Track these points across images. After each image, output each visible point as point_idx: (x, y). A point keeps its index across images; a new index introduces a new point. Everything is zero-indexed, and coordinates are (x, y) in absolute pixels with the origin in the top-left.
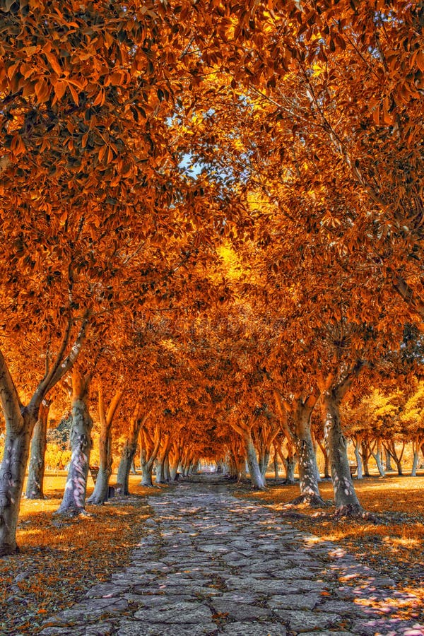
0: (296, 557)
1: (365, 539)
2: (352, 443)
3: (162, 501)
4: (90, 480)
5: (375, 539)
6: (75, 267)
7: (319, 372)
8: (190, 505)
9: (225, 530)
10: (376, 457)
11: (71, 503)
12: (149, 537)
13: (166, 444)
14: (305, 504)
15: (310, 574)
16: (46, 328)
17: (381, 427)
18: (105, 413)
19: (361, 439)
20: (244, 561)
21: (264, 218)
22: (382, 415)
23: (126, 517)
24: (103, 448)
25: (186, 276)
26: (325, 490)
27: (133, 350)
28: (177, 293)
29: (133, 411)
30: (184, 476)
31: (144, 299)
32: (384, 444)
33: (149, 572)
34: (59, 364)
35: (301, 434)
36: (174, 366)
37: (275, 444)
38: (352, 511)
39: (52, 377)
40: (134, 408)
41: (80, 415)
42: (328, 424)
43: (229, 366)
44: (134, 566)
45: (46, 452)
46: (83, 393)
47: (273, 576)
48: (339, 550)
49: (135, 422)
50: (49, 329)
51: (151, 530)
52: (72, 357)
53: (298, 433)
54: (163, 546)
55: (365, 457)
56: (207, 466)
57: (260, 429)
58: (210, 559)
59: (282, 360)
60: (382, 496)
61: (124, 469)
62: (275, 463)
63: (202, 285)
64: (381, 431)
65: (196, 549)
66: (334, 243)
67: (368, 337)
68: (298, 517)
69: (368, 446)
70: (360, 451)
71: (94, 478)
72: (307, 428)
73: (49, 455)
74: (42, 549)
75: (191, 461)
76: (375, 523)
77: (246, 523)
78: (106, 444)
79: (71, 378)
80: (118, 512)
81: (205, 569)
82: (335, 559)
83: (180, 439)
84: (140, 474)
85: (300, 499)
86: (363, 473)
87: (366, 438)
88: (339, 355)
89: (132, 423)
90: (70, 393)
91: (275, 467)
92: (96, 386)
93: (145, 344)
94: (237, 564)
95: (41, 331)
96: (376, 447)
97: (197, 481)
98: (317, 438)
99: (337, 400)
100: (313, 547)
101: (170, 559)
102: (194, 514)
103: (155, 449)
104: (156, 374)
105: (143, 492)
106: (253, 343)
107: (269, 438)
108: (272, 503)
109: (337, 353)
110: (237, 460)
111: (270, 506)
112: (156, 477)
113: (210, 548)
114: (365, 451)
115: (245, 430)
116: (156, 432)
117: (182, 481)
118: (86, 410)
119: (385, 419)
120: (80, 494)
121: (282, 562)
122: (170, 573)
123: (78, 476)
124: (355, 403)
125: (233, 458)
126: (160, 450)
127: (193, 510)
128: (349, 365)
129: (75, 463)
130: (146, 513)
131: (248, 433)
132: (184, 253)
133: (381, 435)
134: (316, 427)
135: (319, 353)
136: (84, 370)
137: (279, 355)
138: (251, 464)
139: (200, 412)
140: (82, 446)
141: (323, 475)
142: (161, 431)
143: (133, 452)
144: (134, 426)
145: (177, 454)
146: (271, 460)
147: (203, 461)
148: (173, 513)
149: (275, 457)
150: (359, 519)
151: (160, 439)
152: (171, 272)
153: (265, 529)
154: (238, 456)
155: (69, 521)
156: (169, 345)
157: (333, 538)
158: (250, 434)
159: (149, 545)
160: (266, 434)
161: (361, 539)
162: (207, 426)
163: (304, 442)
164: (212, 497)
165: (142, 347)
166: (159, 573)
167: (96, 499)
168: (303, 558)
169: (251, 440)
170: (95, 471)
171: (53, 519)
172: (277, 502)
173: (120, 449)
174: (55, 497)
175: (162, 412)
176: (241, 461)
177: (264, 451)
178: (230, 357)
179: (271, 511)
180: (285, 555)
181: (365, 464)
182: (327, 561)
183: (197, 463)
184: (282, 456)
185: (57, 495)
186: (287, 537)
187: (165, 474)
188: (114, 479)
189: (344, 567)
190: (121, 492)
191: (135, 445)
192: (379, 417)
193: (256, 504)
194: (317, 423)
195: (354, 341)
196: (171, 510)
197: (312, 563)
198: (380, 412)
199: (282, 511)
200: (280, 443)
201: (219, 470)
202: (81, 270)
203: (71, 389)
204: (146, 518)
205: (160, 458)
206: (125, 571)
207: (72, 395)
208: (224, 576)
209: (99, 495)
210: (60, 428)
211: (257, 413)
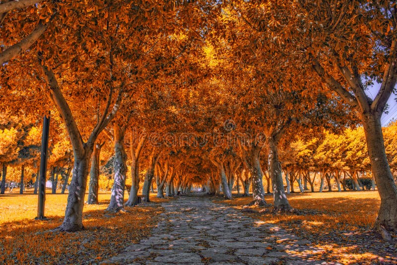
0: (251, 231)
1: (293, 222)
2: (284, 173)
3: (170, 205)
4: (126, 192)
5: (298, 222)
6: (113, 54)
7: (265, 125)
8: (187, 206)
9: (208, 218)
10: (298, 181)
11: (115, 204)
12: (162, 222)
13: (172, 174)
14: (256, 205)
15: (260, 239)
16: (97, 95)
17: (302, 163)
18: (134, 152)
19: (289, 170)
20: (220, 233)
21: (232, 24)
22: (303, 156)
23: (148, 212)
24: (134, 173)
25: (183, 62)
26: (268, 199)
27: (151, 112)
28: (178, 71)
29: (151, 151)
30: (183, 193)
31: (158, 75)
32: (303, 174)
33: (163, 239)
34: (105, 116)
35: (254, 164)
36: (176, 123)
37: (237, 173)
38: (284, 207)
39: (101, 124)
40: (152, 149)
41: (119, 152)
42: (270, 156)
43: (210, 122)
44: (154, 236)
45: (99, 181)
46: (121, 139)
47: (237, 240)
48: (277, 227)
49: (153, 158)
50: (98, 96)
51: (163, 219)
52: (113, 113)
53: (251, 163)
54: (171, 226)
55: (292, 181)
56: (197, 188)
57: (229, 163)
58: (199, 232)
59: (243, 117)
60: (302, 202)
61: (147, 187)
62: (238, 185)
63: (193, 68)
64: (302, 166)
65: (191, 227)
66: (276, 37)
67: (296, 102)
68: (252, 212)
69: (294, 174)
70: (289, 178)
71: (129, 191)
72: (257, 161)
73: (101, 182)
74: (98, 228)
75: (187, 184)
76: (298, 215)
77: (220, 215)
78: (135, 171)
79: (113, 130)
80: (143, 210)
81: (196, 237)
82: (274, 232)
83: (180, 170)
84: (156, 193)
85: (253, 203)
86: (291, 191)
87: (292, 169)
88: (278, 114)
89: (151, 159)
90: (112, 139)
91: (238, 188)
92: (129, 135)
93: (158, 108)
94: (216, 235)
95: (94, 97)
96: (298, 176)
97: (191, 195)
98: (263, 170)
99: (276, 142)
100: (261, 226)
101: (175, 232)
102: (189, 211)
103: (165, 175)
104: (165, 128)
105: (158, 201)
106: (225, 107)
107: (234, 169)
108: (236, 205)
109: (276, 113)
110: (214, 183)
111: (235, 207)
112: (166, 194)
113: (199, 227)
114: (292, 177)
115: (219, 164)
116: (166, 166)
117: (182, 196)
118: (123, 149)
119: (305, 158)
120: (120, 198)
121: (243, 233)
122: (176, 239)
123: (118, 188)
124: (286, 145)
125: (212, 182)
126: (168, 176)
127: (189, 209)
128: (284, 120)
129: (116, 180)
130: (161, 211)
131: (221, 165)
132: (182, 47)
133: (302, 168)
134: (262, 162)
135: (265, 112)
136: (121, 124)
137: (240, 114)
138: (223, 184)
139: (192, 153)
140: (121, 170)
141: (266, 192)
142: (168, 165)
143: (152, 176)
144: (152, 161)
145: (178, 179)
146: (235, 184)
147: (194, 185)
148: (176, 211)
149: (237, 181)
150: (289, 213)
151: (168, 169)
152: (174, 58)
153: (232, 218)
154: (215, 180)
155: (114, 215)
156: (173, 109)
157: (273, 222)
158: (222, 166)
159: (162, 226)
160: (232, 166)
161: (289, 222)
162: (196, 162)
163: (255, 169)
164: (200, 203)
165: (156, 110)
166: (169, 239)
167: (130, 203)
168: (255, 231)
169: (223, 170)
170: (129, 188)
171: (105, 213)
172: (239, 205)
173: (144, 178)
174: (105, 203)
175: (169, 152)
176: (217, 183)
177: (231, 176)
178: (211, 116)
179: (236, 209)
180: (245, 230)
181: (292, 185)
182: (270, 233)
183: (190, 186)
184: (242, 180)
185: (106, 202)
186: (245, 221)
187: (171, 191)
188: (140, 192)
189: (279, 235)
190: (145, 200)
191: (153, 172)
192: (301, 157)
193: (226, 206)
194: (263, 159)
195: (287, 105)
196: (175, 209)
197: (260, 234)
198: (301, 153)
199: (241, 210)
200: (241, 172)
201: (204, 190)
202: (118, 56)
203: (113, 136)
204: (161, 213)
205: (168, 182)
206: (148, 239)
207: (114, 140)
208: (208, 241)
209: (131, 201)
210: (107, 166)
211: (227, 153)
